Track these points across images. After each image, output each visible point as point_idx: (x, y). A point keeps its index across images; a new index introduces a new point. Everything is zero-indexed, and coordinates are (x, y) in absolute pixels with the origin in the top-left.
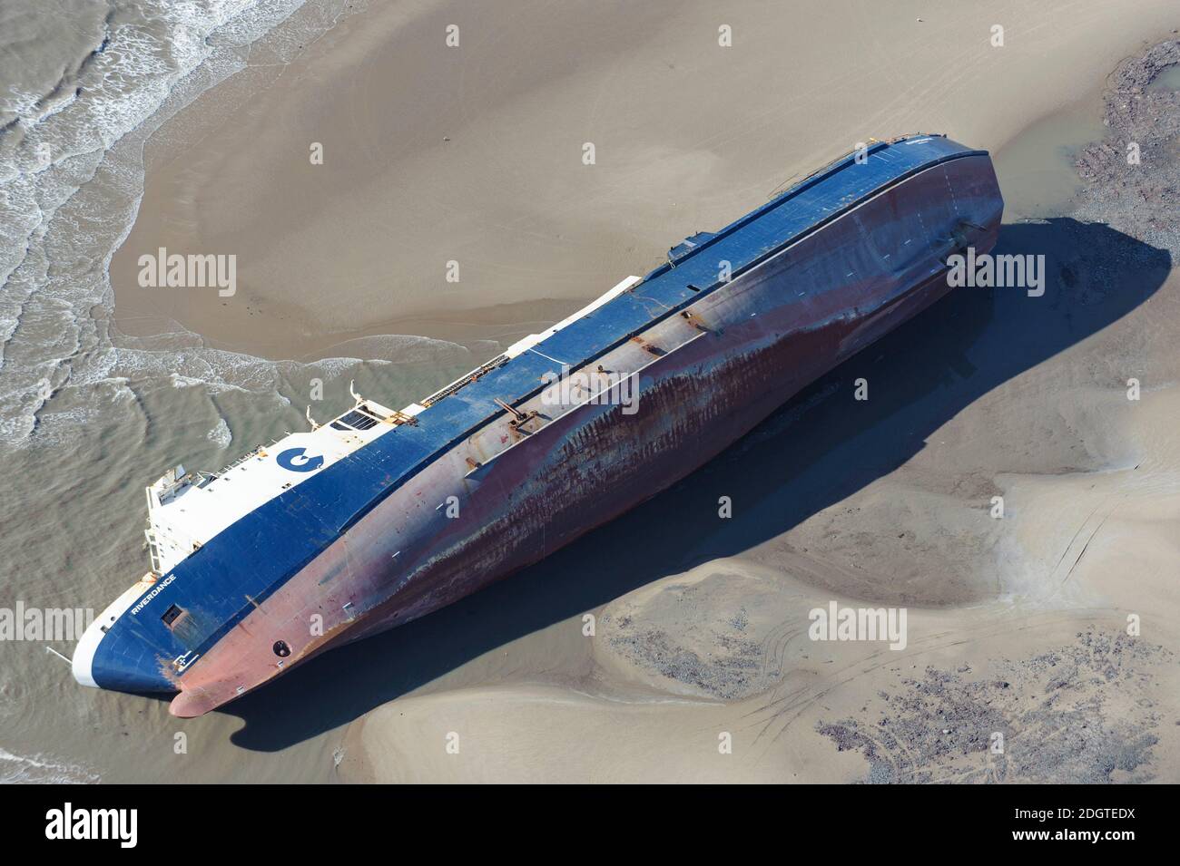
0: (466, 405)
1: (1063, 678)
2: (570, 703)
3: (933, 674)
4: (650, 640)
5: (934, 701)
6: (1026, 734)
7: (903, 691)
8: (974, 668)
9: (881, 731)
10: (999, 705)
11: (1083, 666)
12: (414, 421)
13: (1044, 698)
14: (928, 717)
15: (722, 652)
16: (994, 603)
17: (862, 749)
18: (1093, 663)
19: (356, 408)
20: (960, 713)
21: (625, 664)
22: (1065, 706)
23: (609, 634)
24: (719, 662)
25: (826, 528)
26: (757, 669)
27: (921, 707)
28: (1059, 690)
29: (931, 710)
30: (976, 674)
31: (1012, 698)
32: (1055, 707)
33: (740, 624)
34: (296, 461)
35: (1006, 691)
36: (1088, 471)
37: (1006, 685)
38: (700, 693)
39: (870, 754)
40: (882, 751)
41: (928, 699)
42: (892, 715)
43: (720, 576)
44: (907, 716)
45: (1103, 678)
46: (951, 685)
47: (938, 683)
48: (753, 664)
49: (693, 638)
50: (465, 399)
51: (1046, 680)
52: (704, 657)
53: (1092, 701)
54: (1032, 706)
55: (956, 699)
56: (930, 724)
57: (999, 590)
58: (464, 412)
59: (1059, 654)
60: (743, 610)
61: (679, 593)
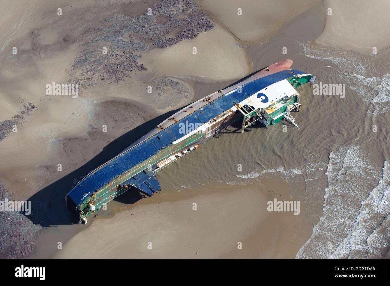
0: (221, 107)
1: (88, 80)
2: (202, 76)
3: (118, 82)
4: (181, 92)
5: (119, 76)
6: (101, 67)
7: (125, 78)
8: (108, 83)
9: (133, 68)
10: (105, 74)
11: (83, 83)
12: (234, 105)
13: (94, 76)
14: (122, 72)
15: (165, 88)
16: (99, 101)
17: (138, 64)
18: (80, 84)
19: (249, 114)
20: (114, 72)
21: (188, 87)
22: (90, 73)
23: (190, 95)
24: (166, 85)
25: (134, 123)
26: (158, 84)
27: (122, 74)
28: (91, 77)
29: (120, 73)
30: (108, 82)
31: (102, 75)
32: (92, 73)
33: (160, 95)
34: (264, 98)
35: (102, 77)
36: (65, 139)
37: (102, 79)
38: (172, 79)
39: (137, 63)
40: (134, 64)
41: (121, 76)
42: (129, 73)
43: (162, 108)
44: (126, 72)
45: (79, 80)
46: (114, 79)
47: (117, 80)
48: (158, 85)
49: (171, 92)
50: (221, 109)
51: (92, 80)
52: (169, 86)
53: (84, 75)
54: (97, 74)
55: (114, 76)
56: (121, 70)
57: (96, 105)
58: (222, 105)
59: (87, 87)
60: (158, 99)
61: (173, 104)
